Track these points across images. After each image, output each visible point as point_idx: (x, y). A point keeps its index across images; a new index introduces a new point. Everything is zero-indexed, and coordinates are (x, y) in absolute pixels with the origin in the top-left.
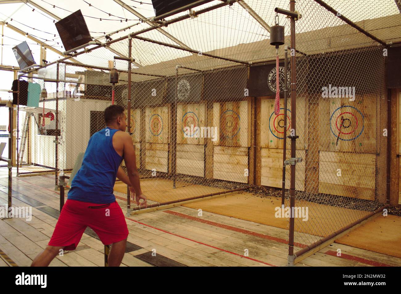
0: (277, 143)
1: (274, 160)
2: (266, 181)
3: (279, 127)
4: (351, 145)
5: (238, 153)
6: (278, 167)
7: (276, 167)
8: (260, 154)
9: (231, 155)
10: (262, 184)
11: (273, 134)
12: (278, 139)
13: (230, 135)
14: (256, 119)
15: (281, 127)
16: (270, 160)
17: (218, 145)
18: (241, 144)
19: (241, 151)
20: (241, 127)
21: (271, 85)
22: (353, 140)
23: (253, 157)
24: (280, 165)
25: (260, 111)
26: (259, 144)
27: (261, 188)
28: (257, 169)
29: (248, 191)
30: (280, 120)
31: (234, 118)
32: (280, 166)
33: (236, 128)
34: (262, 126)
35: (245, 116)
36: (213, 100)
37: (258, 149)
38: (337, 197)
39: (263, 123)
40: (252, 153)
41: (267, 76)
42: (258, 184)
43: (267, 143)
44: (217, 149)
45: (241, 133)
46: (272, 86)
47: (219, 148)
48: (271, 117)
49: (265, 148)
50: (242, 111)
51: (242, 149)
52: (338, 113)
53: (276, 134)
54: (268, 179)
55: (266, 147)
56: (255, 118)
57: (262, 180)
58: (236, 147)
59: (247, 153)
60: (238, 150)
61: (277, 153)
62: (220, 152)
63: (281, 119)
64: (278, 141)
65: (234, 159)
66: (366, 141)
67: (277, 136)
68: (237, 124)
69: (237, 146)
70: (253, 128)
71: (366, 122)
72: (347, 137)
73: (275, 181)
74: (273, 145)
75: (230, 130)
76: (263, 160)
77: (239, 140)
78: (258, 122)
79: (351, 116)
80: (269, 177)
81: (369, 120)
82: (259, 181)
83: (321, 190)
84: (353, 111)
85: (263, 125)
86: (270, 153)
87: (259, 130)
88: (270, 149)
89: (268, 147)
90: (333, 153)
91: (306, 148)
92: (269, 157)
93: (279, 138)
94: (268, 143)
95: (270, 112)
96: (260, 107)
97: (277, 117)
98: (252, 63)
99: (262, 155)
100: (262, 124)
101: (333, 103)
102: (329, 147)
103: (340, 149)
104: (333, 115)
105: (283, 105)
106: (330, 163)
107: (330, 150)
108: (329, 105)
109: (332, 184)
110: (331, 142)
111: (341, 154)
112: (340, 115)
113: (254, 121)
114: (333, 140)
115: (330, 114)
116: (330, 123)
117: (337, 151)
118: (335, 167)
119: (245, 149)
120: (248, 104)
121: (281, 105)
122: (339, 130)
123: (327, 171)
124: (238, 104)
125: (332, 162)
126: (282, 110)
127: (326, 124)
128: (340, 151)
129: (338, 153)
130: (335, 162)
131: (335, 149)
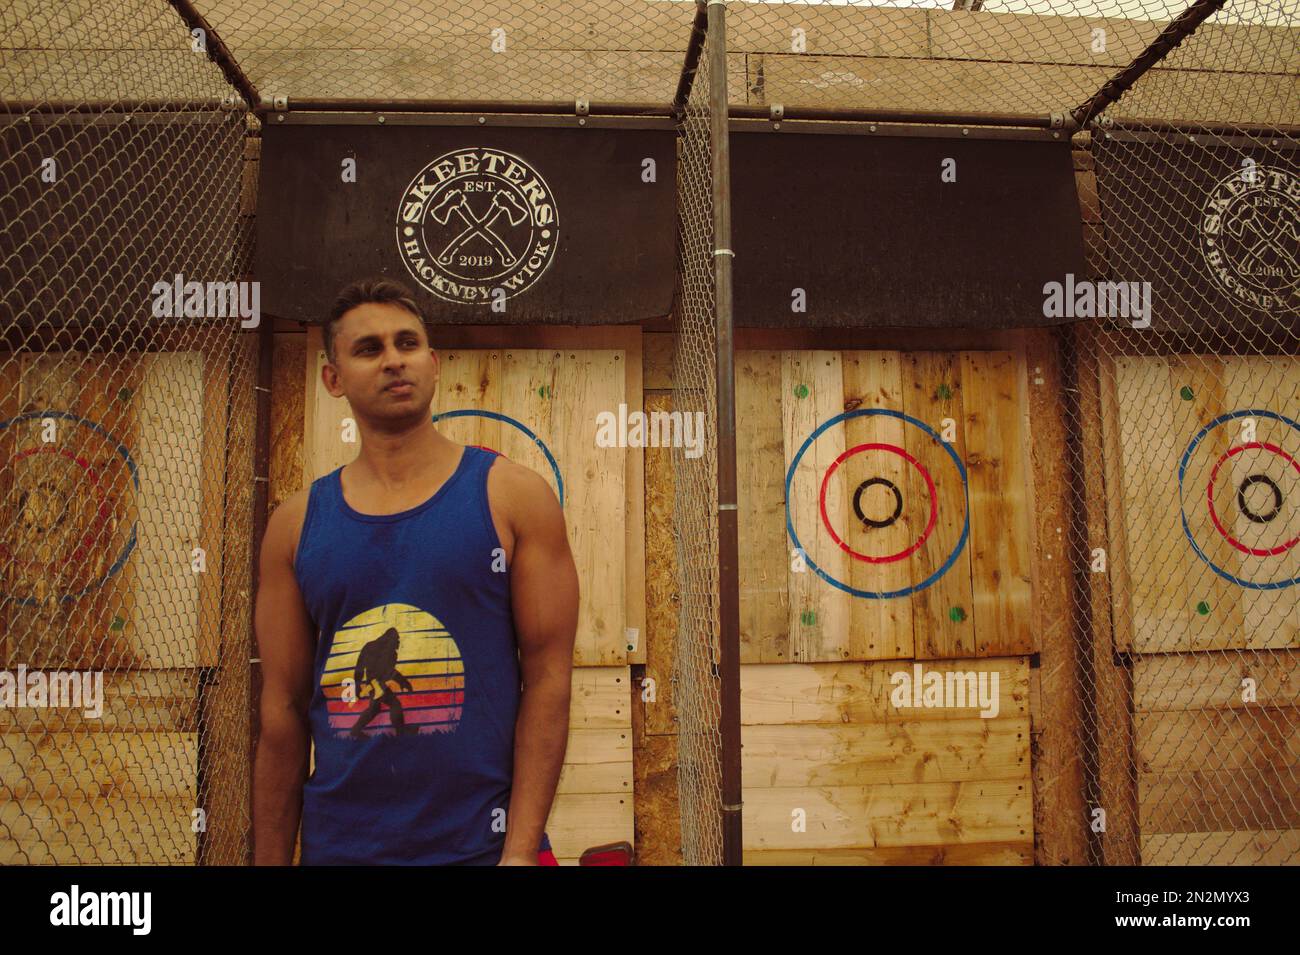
4: (905, 619)
13: (48, 592)
14: (266, 474)
18: (138, 652)
19: (138, 701)
20: (143, 530)
22: (918, 593)
25: (298, 425)
31: (83, 463)
33: (101, 535)
35: (173, 451)
40: (229, 708)
41: (392, 198)
45: (142, 571)
50: (155, 419)
51: (151, 687)
52: (832, 444)
56: (262, 469)
59: (187, 709)
66: (983, 598)
68: (108, 506)
69: (105, 664)
70: (240, 540)
71: (977, 496)
72: (882, 578)
75: (48, 549)
77: (121, 623)
78: (278, 496)
79: (897, 461)
81: (994, 485)
84: (910, 440)
90: (813, 678)
91: (639, 656)
96: (298, 394)
98: (284, 100)
101: (801, 392)
102: (784, 636)
103: (846, 647)
104: (799, 456)
105: (473, 390)
106: (791, 734)
107: (792, 658)
108: (779, 401)
109: (807, 850)
110: (798, 609)
111: (853, 675)
112: (840, 459)
113: (247, 492)
114: (808, 599)
115: (783, 454)
116: (785, 503)
117: (832, 657)
118: (823, 749)
119: (174, 682)
120: (206, 375)
121: (459, 388)
122: (837, 540)
123: (774, 777)
124: (127, 366)
125: (802, 724)
126: (471, 419)
127: (760, 509)
128: (848, 661)
129: (831, 671)
130: (820, 724)
131: (818, 648)
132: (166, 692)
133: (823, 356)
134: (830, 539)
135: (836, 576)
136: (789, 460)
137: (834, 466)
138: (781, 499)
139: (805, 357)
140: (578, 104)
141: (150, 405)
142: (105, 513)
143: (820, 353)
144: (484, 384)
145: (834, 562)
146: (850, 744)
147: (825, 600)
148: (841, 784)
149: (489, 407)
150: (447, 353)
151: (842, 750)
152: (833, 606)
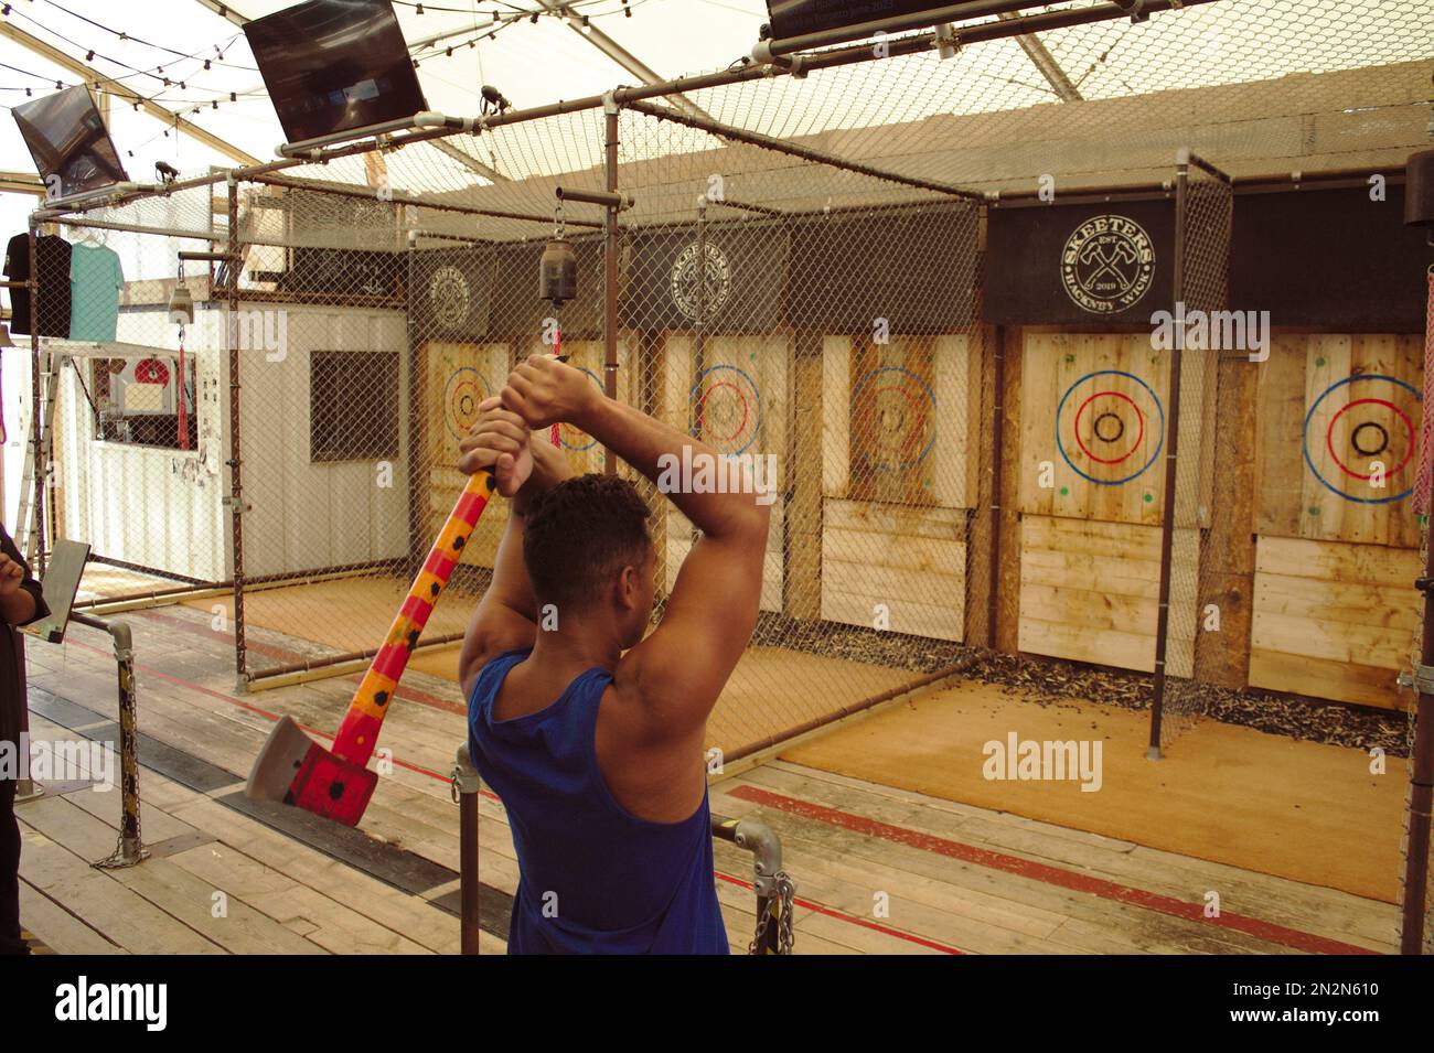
0: (1088, 500)
1: (1072, 559)
2: (1035, 634)
3: (1095, 438)
4: (1383, 518)
5: (922, 531)
6: (1089, 587)
7: (1078, 586)
8: (1014, 535)
9: (895, 536)
10: (1023, 646)
11: (1073, 467)
12: (1093, 484)
13: (894, 463)
14: (1001, 405)
15: (1104, 440)
16: (1058, 559)
17: (840, 495)
18: (938, 497)
19: (936, 523)
20: (940, 433)
21: (1076, 284)
22: (1394, 502)
23: (988, 548)
24: (1096, 580)
25: (1018, 377)
26: (1011, 499)
27: (1017, 662)
28: (1001, 591)
29: (975, 674)
30: (1103, 416)
31: (909, 396)
32: (1095, 585)
33: (918, 435)
34: (1026, 433)
35: (953, 391)
36: (823, 327)
37: (1005, 516)
38: (1323, 702)
39: (1032, 422)
40: (982, 530)
41: (1058, 249)
42: (1004, 646)
43: (1048, 497)
44: (838, 513)
45: (938, 457)
46: (1079, 288)
47: (848, 506)
48: (1066, 403)
49: (1039, 515)
50: (944, 373)
51: (943, 516)
52: (1340, 397)
53: (1083, 464)
54: (1049, 630)
55: (1042, 512)
56: (999, 400)
57: (1021, 631)
58: (916, 505)
59: (961, 529)
60: (929, 517)
61: (1086, 534)
62: (848, 523)
63: (1104, 412)
64: (1089, 493)
65: (909, 552)
67: (1086, 473)
68: (922, 420)
69: (922, 502)
70: (988, 440)
73: (1076, 637)
74: (1069, 504)
75: (895, 441)
76: (1027, 558)
77: (928, 483)
78: (1009, 417)
79: (1387, 412)
80: (1050, 623)
82: (1008, 634)
83: (1259, 677)
84: (1398, 397)
85: (1030, 428)
86: (1055, 536)
87: (1013, 447)
88: (1057, 520)
89: (1049, 513)
90: (1316, 550)
91: (1206, 524)
92: (1051, 549)
93: (1097, 482)
94: (1052, 497)
95: (1061, 381)
96: (1017, 357)
97: (1089, 404)
98: (997, 195)
99: (1024, 543)
100: (1026, 425)
101: (1320, 363)
102: (1295, 521)
103: (1339, 532)
104: (1315, 405)
105: (1113, 359)
106: (1297, 582)
107: (1300, 534)
108: (1304, 368)
109: (1302, 656)
110: (1307, 504)
111: (1344, 551)
112: (1344, 409)
113: (992, 414)
114: (1315, 498)
115: (1304, 404)
116: (1304, 435)
117: (1328, 538)
118: (1319, 595)
119: (956, 515)
120: (969, 347)
121: (1106, 357)
122: (1337, 462)
123: (1284, 608)
124: (929, 347)
125: (1306, 577)
126: (1112, 376)
127: (1287, 439)
128: (1340, 541)
129: (1330, 546)
130: (1319, 579)
131: (1319, 530)
132: (951, 520)
133: (1340, 337)
134: (1333, 462)
135: (1335, 486)
136: (1308, 407)
137: (1340, 413)
138: (1301, 433)
139: (1326, 338)
140: (1165, 184)
141: (940, 367)
142: (921, 424)
143: (1337, 336)
144: (1119, 354)
145: (1334, 476)
146: (1338, 595)
147: (1325, 500)
148: (1330, 619)
149: (1123, 370)
150: (1098, 336)
151: (1332, 598)
152: (1332, 506)
